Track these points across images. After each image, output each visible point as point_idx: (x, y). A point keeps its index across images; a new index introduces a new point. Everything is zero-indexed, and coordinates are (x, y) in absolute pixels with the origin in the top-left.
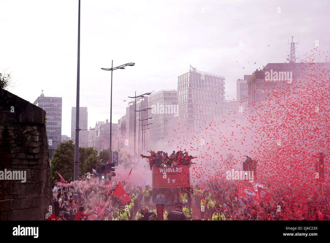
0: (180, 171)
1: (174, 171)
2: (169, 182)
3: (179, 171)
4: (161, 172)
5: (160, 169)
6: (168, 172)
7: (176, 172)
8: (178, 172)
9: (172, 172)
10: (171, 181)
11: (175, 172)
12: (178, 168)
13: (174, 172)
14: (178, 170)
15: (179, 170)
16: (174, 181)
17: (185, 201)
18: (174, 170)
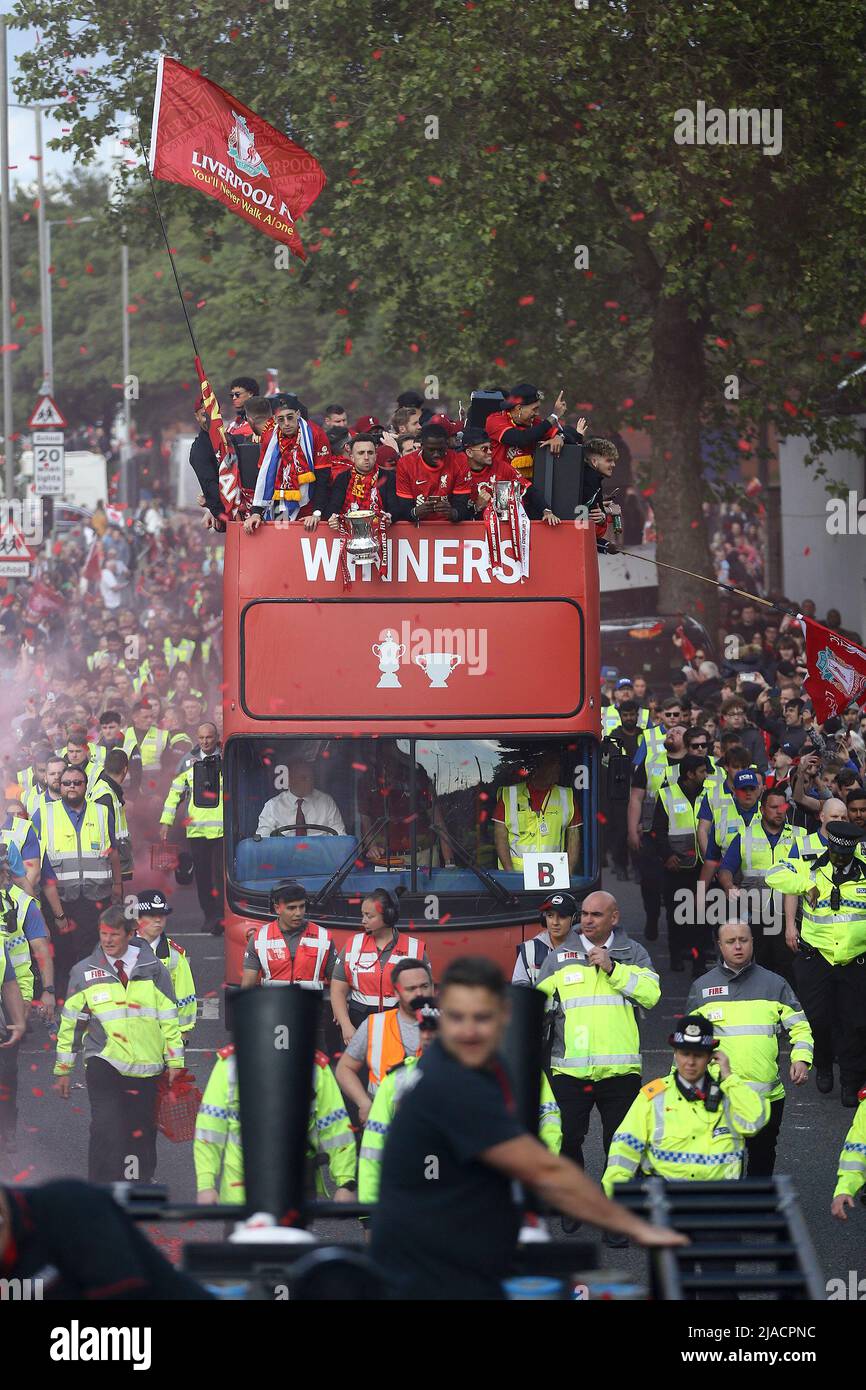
0: (508, 571)
3: (498, 572)
4: (312, 575)
5: (305, 543)
7: (468, 578)
9: (422, 576)
10: (410, 671)
13: (440, 577)
14: (483, 564)
17: (545, 870)
18: (441, 560)
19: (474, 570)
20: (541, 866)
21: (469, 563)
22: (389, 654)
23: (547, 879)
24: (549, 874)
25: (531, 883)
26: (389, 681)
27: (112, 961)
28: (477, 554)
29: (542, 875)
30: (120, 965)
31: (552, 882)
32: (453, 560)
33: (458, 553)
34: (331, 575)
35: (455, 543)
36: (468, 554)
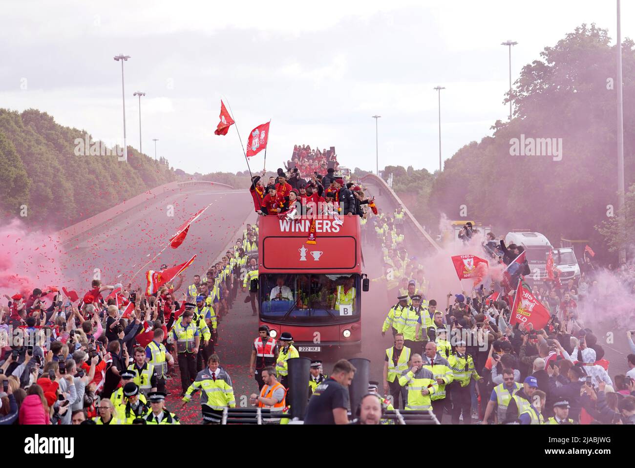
0: (336, 229)
1: (319, 228)
2: (303, 258)
3: (333, 229)
4: (282, 230)
5: (280, 221)
6: (302, 230)
7: (325, 231)
8: (329, 231)
10: (309, 256)
11: (321, 231)
12: (329, 222)
13: (317, 230)
14: (328, 227)
15: (332, 227)
16: (317, 255)
17: (345, 310)
18: (317, 226)
19: (326, 228)
20: (344, 309)
21: (325, 227)
22: (303, 251)
23: (346, 313)
24: (347, 311)
25: (342, 314)
26: (303, 259)
27: (211, 373)
28: (327, 224)
29: (344, 311)
30: (214, 374)
31: (347, 314)
32: (320, 226)
33: (322, 224)
34: (287, 230)
35: (321, 221)
36: (325, 224)
